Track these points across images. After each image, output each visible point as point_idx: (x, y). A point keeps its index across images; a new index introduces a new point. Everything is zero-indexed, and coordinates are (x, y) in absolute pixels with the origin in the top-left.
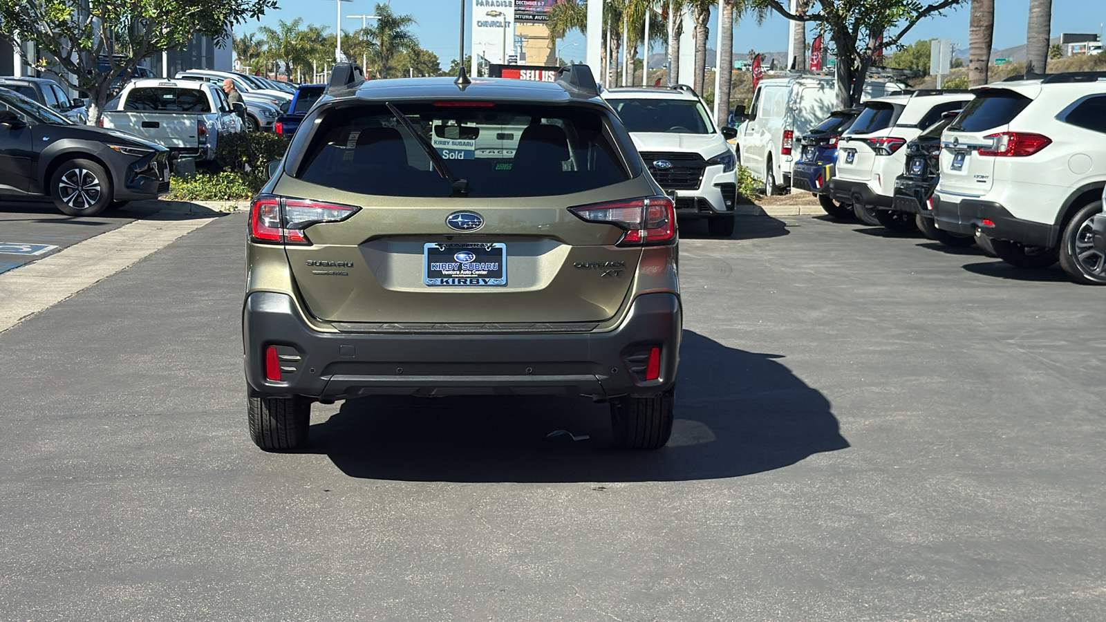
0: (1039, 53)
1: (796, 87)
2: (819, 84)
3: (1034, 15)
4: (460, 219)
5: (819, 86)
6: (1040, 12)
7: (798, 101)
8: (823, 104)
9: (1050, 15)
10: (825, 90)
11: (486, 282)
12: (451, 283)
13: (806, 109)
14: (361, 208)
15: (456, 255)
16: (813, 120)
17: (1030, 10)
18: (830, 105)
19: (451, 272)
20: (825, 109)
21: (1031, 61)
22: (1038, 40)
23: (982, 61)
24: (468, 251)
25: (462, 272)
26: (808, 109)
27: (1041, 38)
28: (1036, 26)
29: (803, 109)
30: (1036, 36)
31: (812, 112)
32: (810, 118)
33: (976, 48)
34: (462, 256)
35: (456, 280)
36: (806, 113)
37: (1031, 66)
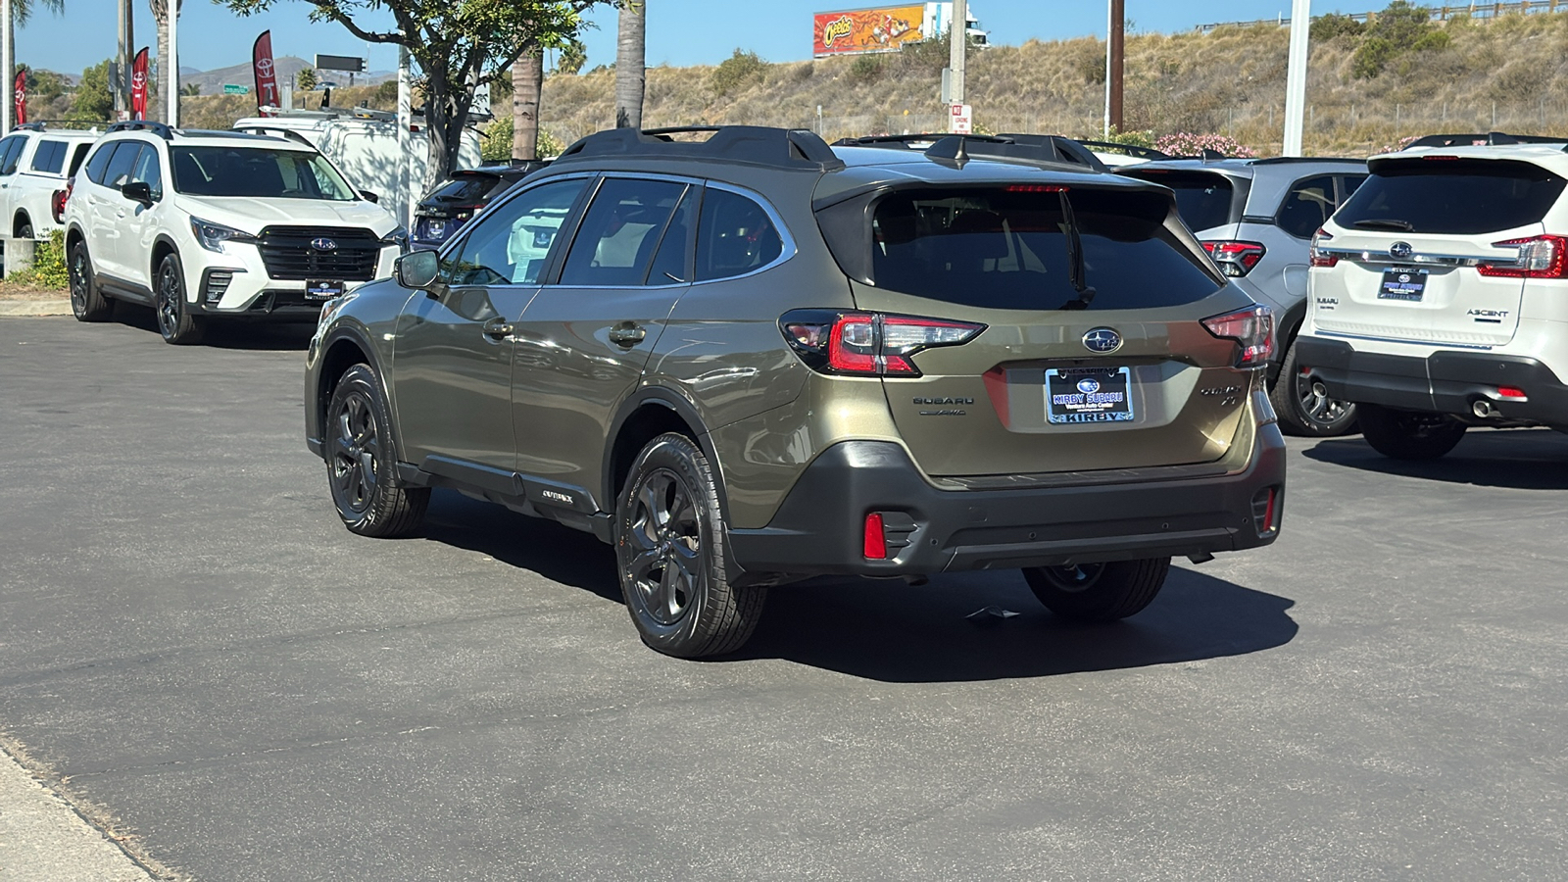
0: (635, 98)
1: (335, 132)
2: (366, 129)
3: (626, 47)
4: (1098, 337)
5: (368, 131)
6: (633, 43)
7: (339, 151)
8: (374, 158)
9: (644, 49)
10: (375, 138)
11: (1113, 417)
12: (1078, 421)
13: (350, 164)
14: (985, 327)
15: (1078, 384)
16: (361, 180)
17: (619, 41)
18: (384, 161)
19: (1076, 406)
20: (377, 164)
21: (623, 108)
22: (633, 81)
23: (532, 104)
24: (1092, 378)
25: (1087, 405)
26: (353, 163)
27: (635, 79)
28: (629, 62)
29: (347, 163)
30: (630, 75)
31: (359, 167)
32: (357, 176)
33: (524, 86)
34: (1086, 385)
35: (1083, 415)
36: (352, 169)
37: (624, 113)
